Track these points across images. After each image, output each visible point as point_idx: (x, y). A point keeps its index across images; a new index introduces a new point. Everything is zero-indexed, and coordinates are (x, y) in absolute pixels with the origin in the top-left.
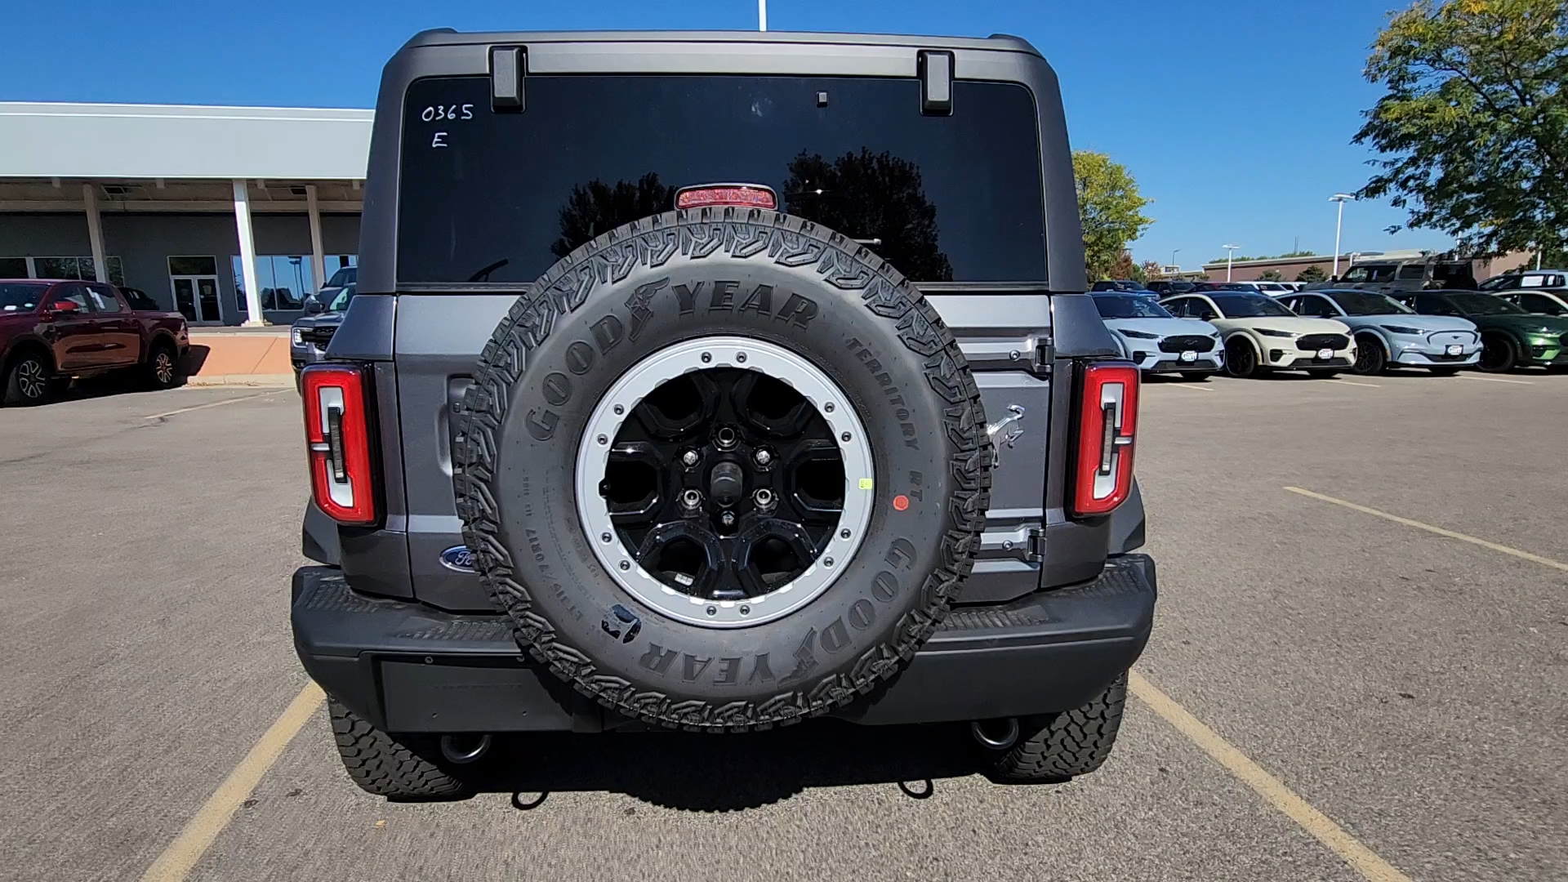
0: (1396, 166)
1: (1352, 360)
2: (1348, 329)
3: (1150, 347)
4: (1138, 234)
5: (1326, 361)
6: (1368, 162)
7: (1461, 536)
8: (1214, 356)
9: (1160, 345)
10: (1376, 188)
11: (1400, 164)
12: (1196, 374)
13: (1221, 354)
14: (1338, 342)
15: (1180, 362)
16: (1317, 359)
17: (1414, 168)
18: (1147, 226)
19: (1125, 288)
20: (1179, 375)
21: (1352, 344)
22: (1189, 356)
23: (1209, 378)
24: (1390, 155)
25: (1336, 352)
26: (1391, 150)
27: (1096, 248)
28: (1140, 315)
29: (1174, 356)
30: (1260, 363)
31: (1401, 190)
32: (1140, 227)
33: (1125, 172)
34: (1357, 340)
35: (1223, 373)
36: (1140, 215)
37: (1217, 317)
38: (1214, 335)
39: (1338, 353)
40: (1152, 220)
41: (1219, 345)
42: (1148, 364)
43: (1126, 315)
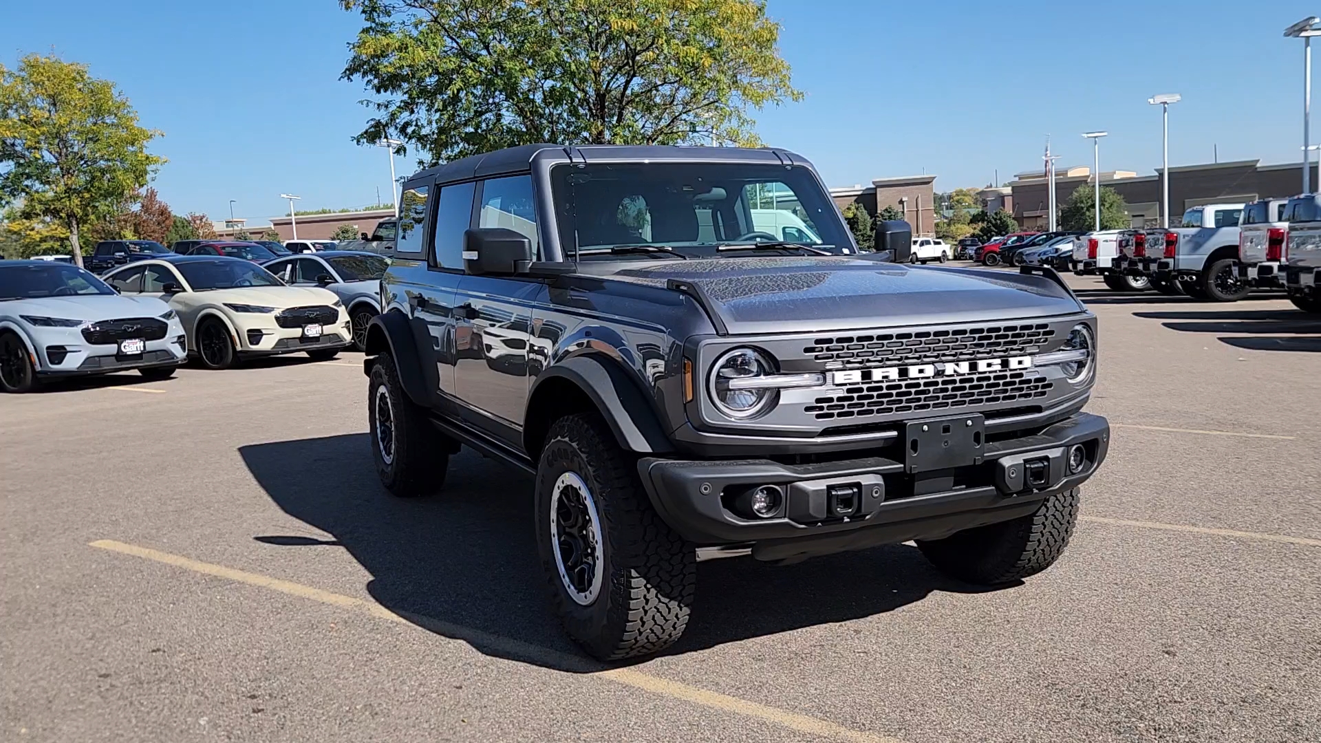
0: (390, 110)
1: (347, 337)
2: (336, 298)
4: (148, 177)
5: (316, 339)
6: (362, 102)
8: (171, 343)
10: (375, 133)
11: (393, 108)
12: (159, 371)
13: (180, 340)
14: (327, 316)
16: (304, 339)
17: (407, 113)
18: (159, 166)
19: (142, 250)
21: (344, 316)
24: (385, 96)
25: (324, 327)
26: (385, 91)
27: (87, 195)
30: (239, 348)
31: (402, 137)
32: (149, 168)
33: (114, 92)
34: (351, 313)
36: (146, 152)
37: (184, 290)
39: (328, 329)
40: (164, 158)
42: (72, 363)
43: (46, 292)
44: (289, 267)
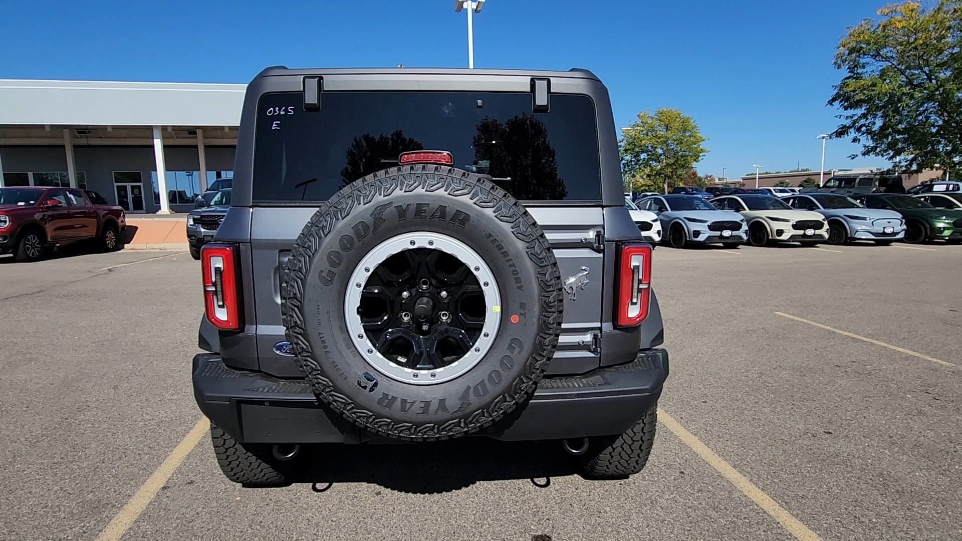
0: (854, 119)
1: (827, 236)
2: (823, 217)
3: (703, 228)
4: (700, 158)
5: (810, 237)
6: (837, 116)
7: (875, 342)
8: (742, 233)
9: (709, 226)
10: (841, 132)
11: (856, 118)
12: (731, 244)
13: (746, 232)
14: (818, 225)
15: (721, 237)
16: (804, 235)
17: (865, 120)
18: (705, 154)
19: (693, 191)
20: (721, 245)
21: (826, 226)
22: (727, 233)
23: (740, 246)
24: (850, 112)
25: (816, 231)
26: (851, 109)
27: (674, 167)
28: (698, 208)
29: (718, 233)
30: (770, 237)
31: (857, 133)
32: (701, 155)
33: (692, 121)
34: (829, 223)
35: (748, 243)
36: (701, 147)
37: (745, 210)
38: (742, 221)
39: (818, 232)
40: (708, 150)
41: (745, 227)
42: (702, 238)
43: (689, 208)
44: (792, 201)
